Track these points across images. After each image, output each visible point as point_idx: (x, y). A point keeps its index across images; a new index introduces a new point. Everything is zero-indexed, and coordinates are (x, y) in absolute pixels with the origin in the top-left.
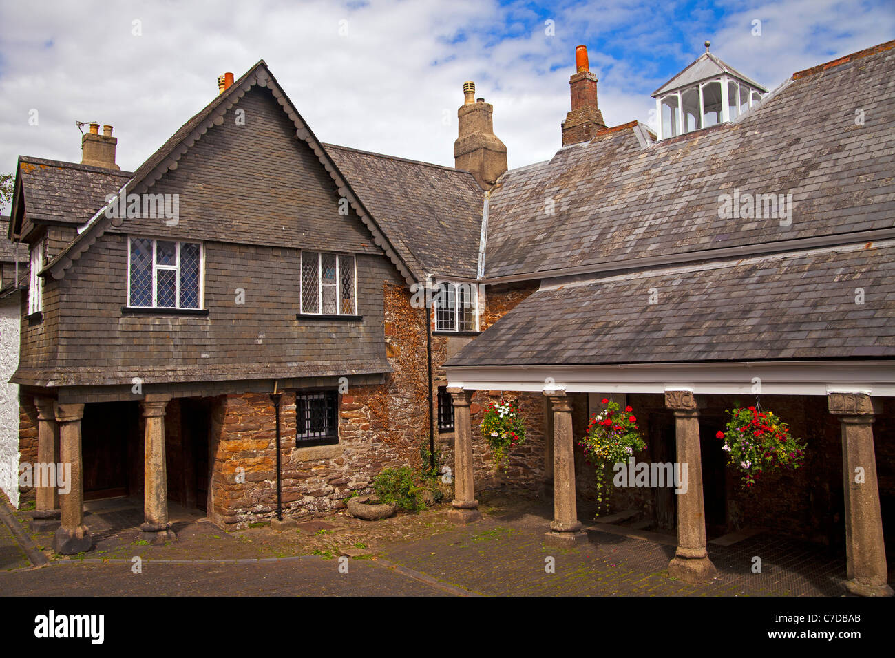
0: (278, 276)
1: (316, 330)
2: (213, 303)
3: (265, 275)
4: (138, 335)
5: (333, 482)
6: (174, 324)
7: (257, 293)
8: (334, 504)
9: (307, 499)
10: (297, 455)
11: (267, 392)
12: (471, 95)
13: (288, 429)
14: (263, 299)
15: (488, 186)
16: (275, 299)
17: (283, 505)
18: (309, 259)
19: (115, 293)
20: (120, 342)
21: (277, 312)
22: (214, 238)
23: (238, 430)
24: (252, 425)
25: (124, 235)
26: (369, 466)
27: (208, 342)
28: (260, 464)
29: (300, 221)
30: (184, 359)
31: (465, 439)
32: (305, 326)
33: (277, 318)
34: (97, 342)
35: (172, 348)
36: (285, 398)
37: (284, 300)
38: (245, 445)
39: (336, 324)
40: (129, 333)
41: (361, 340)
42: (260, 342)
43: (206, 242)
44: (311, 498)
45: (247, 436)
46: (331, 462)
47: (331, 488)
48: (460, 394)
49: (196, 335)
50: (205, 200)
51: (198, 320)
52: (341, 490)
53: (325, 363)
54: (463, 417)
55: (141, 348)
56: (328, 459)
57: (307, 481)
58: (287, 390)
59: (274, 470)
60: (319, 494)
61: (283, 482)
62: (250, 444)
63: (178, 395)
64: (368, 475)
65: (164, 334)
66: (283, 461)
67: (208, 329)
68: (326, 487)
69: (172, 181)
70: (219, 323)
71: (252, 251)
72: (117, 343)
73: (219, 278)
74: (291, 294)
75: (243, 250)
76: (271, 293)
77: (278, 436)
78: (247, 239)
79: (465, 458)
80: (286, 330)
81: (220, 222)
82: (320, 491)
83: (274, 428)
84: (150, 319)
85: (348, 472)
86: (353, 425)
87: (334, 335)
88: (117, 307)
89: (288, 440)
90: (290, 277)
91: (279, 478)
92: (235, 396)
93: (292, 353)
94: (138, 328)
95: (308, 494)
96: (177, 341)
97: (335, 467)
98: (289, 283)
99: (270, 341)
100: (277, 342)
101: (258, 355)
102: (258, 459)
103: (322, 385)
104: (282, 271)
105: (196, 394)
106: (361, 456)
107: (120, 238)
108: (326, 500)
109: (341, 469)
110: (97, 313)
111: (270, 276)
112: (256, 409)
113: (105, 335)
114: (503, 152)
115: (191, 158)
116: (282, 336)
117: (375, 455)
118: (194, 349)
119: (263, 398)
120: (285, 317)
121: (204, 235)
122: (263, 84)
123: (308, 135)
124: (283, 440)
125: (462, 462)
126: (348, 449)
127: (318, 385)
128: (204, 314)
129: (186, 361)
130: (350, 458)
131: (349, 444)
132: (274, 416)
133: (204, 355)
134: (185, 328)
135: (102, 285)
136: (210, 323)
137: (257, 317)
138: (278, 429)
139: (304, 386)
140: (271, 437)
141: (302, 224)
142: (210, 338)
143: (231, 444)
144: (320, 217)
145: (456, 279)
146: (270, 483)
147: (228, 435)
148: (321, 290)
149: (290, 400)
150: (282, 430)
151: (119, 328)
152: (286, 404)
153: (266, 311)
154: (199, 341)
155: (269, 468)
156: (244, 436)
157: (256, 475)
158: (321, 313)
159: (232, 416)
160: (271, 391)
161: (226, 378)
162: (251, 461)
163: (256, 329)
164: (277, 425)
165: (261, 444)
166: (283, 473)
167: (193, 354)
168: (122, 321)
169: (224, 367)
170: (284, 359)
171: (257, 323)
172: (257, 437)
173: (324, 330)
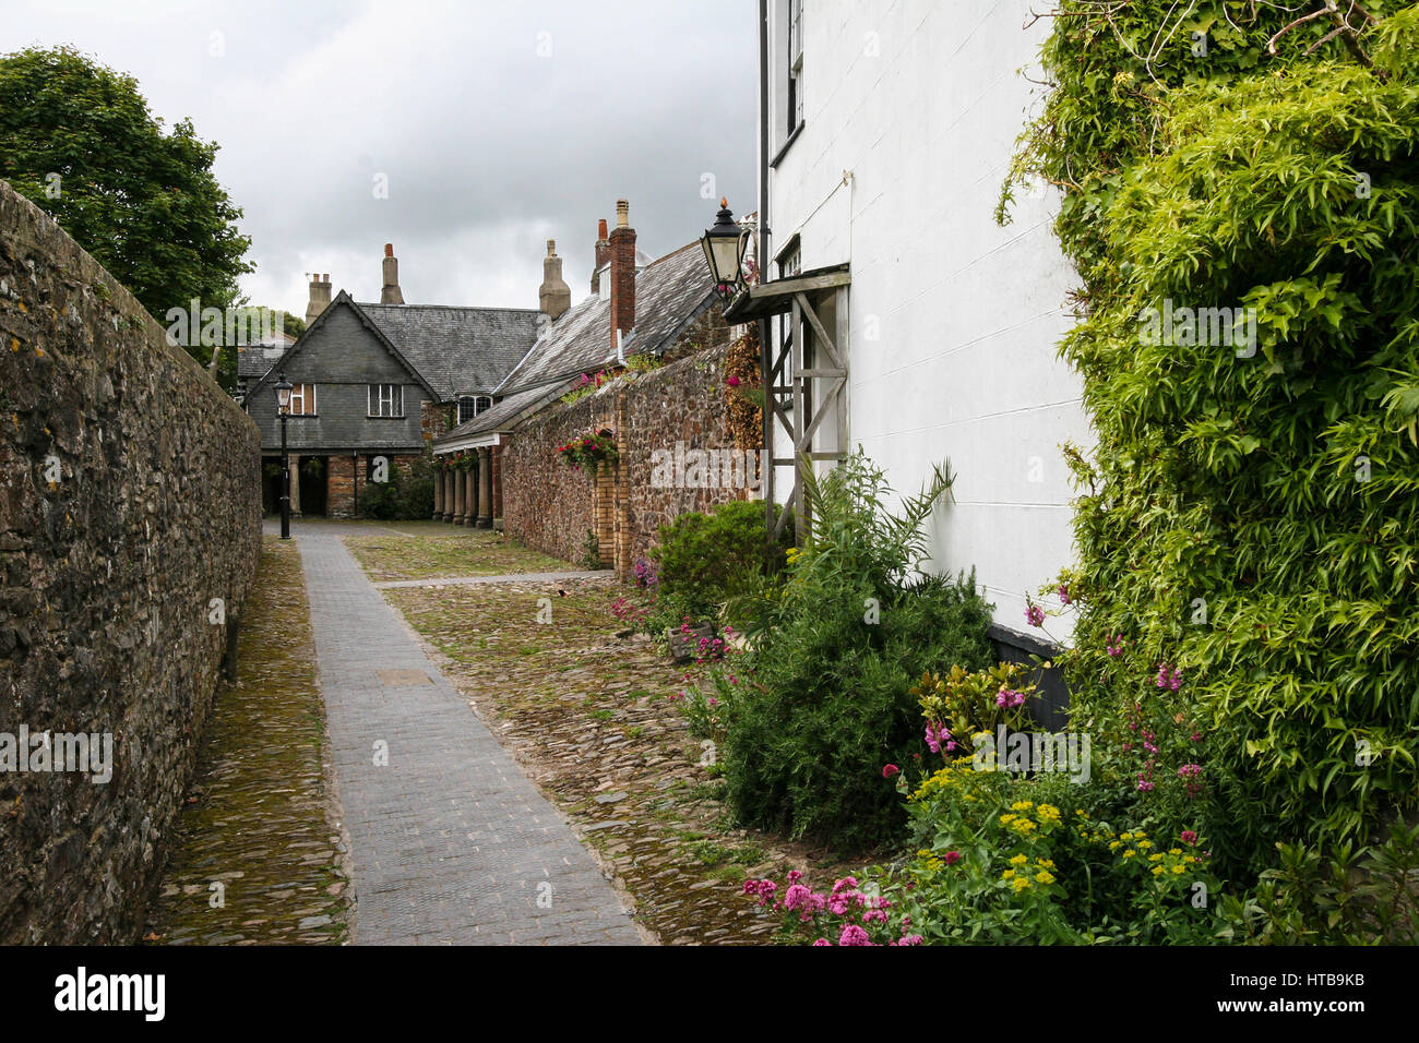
2: (321, 412)
6: (301, 422)
7: (344, 406)
10: (368, 487)
11: (349, 454)
12: (552, 250)
13: (362, 473)
14: (347, 409)
15: (550, 322)
16: (355, 409)
19: (273, 408)
21: (355, 415)
22: (319, 380)
23: (335, 472)
24: (342, 471)
29: (369, 369)
32: (371, 423)
35: (300, 433)
36: (360, 458)
37: (359, 410)
38: (338, 480)
39: (390, 421)
41: (405, 429)
42: (346, 430)
43: (316, 383)
45: (340, 476)
49: (313, 427)
50: (316, 362)
51: (313, 420)
53: (383, 441)
58: (361, 454)
61: (358, 500)
62: (340, 479)
63: (304, 454)
65: (296, 427)
66: (358, 489)
67: (318, 424)
69: (301, 355)
70: (324, 421)
71: (341, 385)
72: (275, 430)
73: (324, 399)
74: (364, 406)
75: (335, 385)
76: (351, 406)
77: (355, 477)
78: (337, 380)
80: (361, 424)
81: (325, 372)
84: (289, 420)
87: (389, 427)
88: (274, 414)
89: (362, 479)
91: (356, 497)
92: (333, 456)
93: (364, 436)
99: (351, 430)
100: (355, 430)
101: (345, 437)
102: (345, 487)
103: (382, 452)
105: (314, 454)
110: (265, 418)
112: (344, 463)
114: (567, 296)
115: (309, 343)
116: (358, 427)
118: (311, 433)
119: (348, 457)
120: (360, 418)
121: (314, 380)
122: (345, 301)
124: (359, 479)
128: (316, 417)
129: (307, 439)
132: (354, 467)
133: (316, 436)
134: (307, 424)
135: (267, 405)
136: (319, 421)
137: (344, 418)
138: (355, 473)
139: (371, 453)
140: (352, 477)
141: (370, 371)
142: (319, 429)
143: (331, 479)
144: (381, 364)
145: (475, 394)
146: (351, 499)
147: (330, 474)
148: (381, 404)
149: (363, 459)
150: (358, 474)
151: (275, 424)
152: (361, 461)
153: (349, 415)
154: (313, 430)
155: (350, 492)
156: (337, 475)
157: (344, 494)
158: (381, 416)
159: (331, 465)
160: (352, 454)
161: (326, 447)
162: (341, 487)
163: (343, 424)
164: (355, 471)
165: (346, 480)
166: (358, 494)
167: (311, 436)
168: (276, 421)
169: (326, 441)
170: (359, 439)
171: (344, 421)
172: (345, 476)
173: (383, 425)
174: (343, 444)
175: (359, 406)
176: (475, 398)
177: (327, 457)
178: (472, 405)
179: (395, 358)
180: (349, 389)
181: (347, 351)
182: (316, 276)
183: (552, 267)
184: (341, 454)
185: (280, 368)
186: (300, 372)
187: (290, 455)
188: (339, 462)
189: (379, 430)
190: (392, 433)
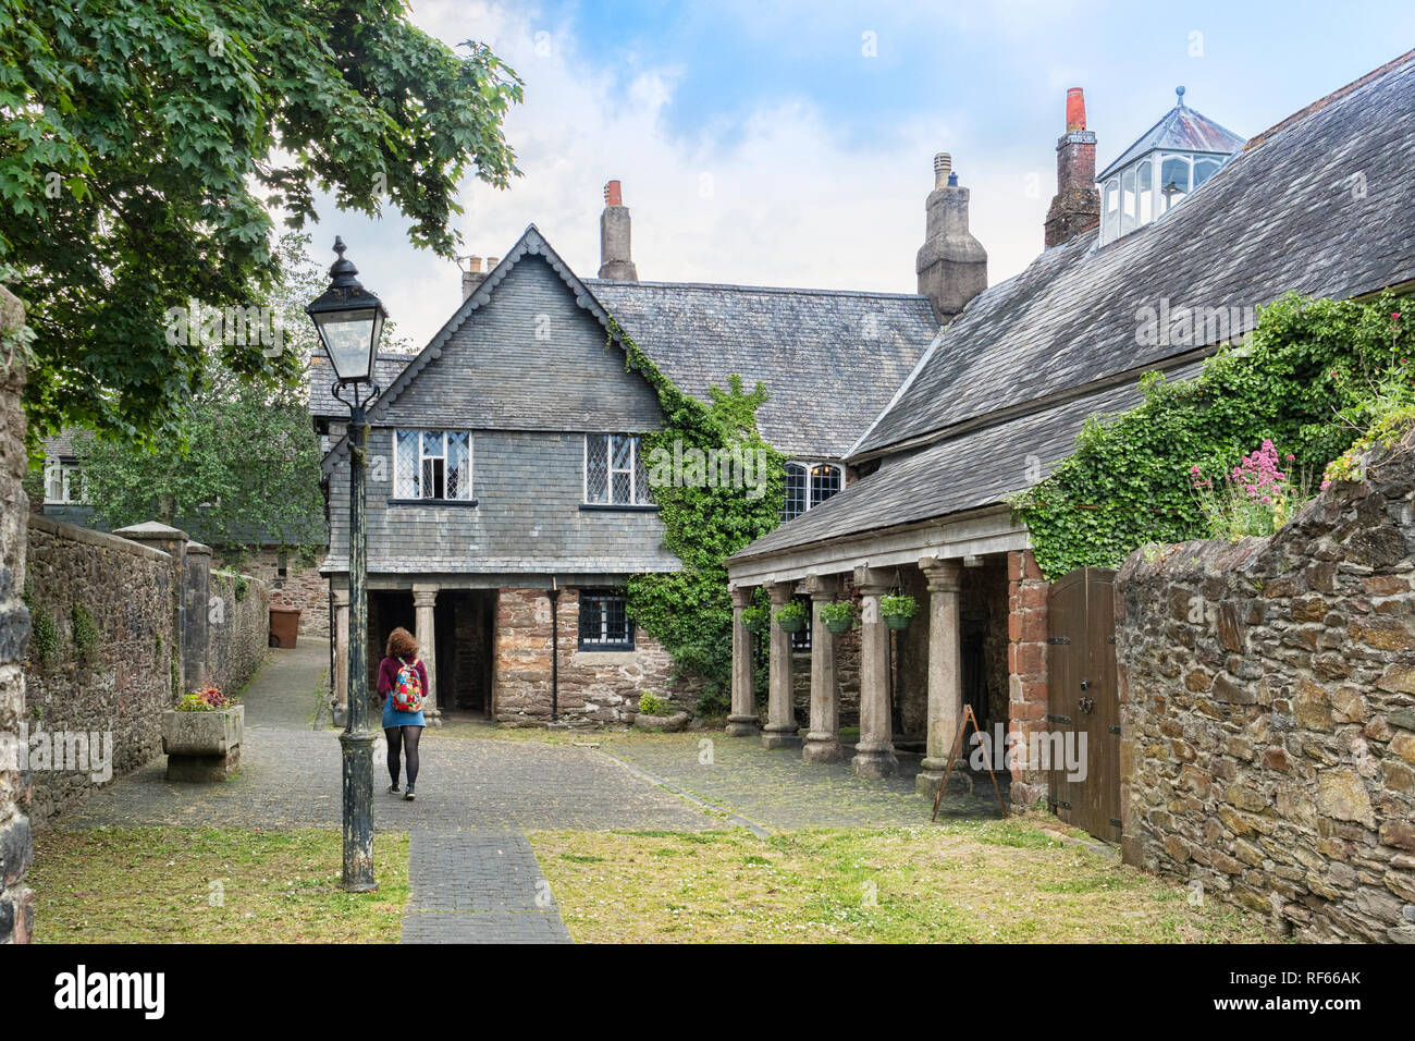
0: (558, 463)
1: (604, 522)
2: (484, 494)
3: (542, 463)
4: (404, 526)
5: (623, 692)
6: (441, 515)
7: (532, 482)
8: (624, 716)
9: (589, 707)
10: (581, 659)
11: (545, 587)
13: (569, 629)
14: (538, 488)
15: (944, 318)
16: (554, 489)
17: (559, 710)
18: (596, 441)
19: (382, 485)
20: (387, 532)
21: (555, 502)
22: (482, 425)
23: (511, 626)
24: (526, 622)
25: (390, 428)
26: (670, 679)
27: (477, 534)
28: (535, 663)
29: (586, 400)
30: (451, 550)
32: (589, 518)
33: (555, 508)
35: (439, 539)
36: (565, 595)
37: (565, 489)
38: (518, 642)
39: (629, 515)
40: (396, 523)
42: (536, 534)
43: (474, 430)
44: (596, 707)
45: (521, 633)
46: (622, 670)
47: (620, 698)
49: (464, 527)
50: (475, 385)
51: (467, 512)
52: (633, 703)
53: (613, 559)
55: (408, 539)
56: (618, 666)
57: (591, 687)
58: (568, 587)
59: (551, 671)
60: (605, 704)
61: (560, 687)
62: (526, 643)
63: (445, 586)
64: (668, 690)
65: (430, 525)
66: (561, 663)
67: (477, 520)
68: (614, 698)
69: (439, 369)
70: (490, 514)
71: (527, 437)
72: (383, 532)
73: (490, 468)
74: (573, 482)
75: (516, 436)
76: (548, 482)
77: (555, 637)
78: (519, 424)
80: (567, 522)
81: (490, 407)
82: (605, 701)
83: (551, 626)
84: (416, 511)
85: (644, 684)
87: (626, 529)
88: (384, 498)
89: (569, 640)
90: (572, 464)
91: (555, 680)
92: (507, 590)
93: (573, 547)
94: (405, 519)
95: (591, 702)
96: (444, 532)
97: (625, 676)
98: (572, 470)
99: (547, 534)
100: (554, 534)
101: (530, 549)
102: (533, 658)
103: (610, 583)
104: (562, 458)
106: (661, 667)
107: (385, 432)
108: (615, 712)
109: (633, 679)
111: (547, 463)
112: (531, 605)
113: (373, 525)
114: (980, 264)
116: (561, 528)
117: (678, 668)
118: (462, 540)
119: (540, 594)
120: (565, 508)
121: (470, 425)
122: (534, 251)
123: (591, 301)
124: (561, 641)
126: (643, 658)
128: (472, 505)
129: (452, 552)
130: (645, 668)
131: (645, 651)
132: (551, 613)
133: (472, 547)
134: (452, 519)
136: (479, 514)
137: (532, 508)
138: (555, 629)
139: (588, 583)
140: (548, 636)
141: (588, 404)
142: (479, 530)
143: (503, 641)
144: (612, 393)
145: (809, 461)
146: (547, 685)
147: (501, 630)
148: (610, 477)
149: (572, 597)
150: (560, 629)
151: (387, 519)
152: (567, 602)
153: (542, 501)
154: (467, 534)
155: (544, 669)
156: (517, 633)
157: (530, 674)
158: (610, 503)
159: (504, 611)
160: (549, 587)
161: (493, 571)
162: (524, 659)
163: (530, 521)
164: (555, 624)
165: (536, 644)
166: (561, 674)
167: (462, 546)
168: (388, 512)
169: (493, 559)
170: (563, 553)
171: (532, 514)
172: (532, 635)
173: (615, 522)
174: (528, 565)
175: (564, 483)
176: (810, 469)
177: (494, 594)
178: (801, 482)
179: (643, 380)
180: (545, 443)
181: (540, 362)
182: (475, 260)
183: (948, 202)
184: (525, 587)
185: (398, 396)
186: (439, 406)
187: (415, 587)
188: (521, 604)
189: (606, 534)
190: (634, 541)
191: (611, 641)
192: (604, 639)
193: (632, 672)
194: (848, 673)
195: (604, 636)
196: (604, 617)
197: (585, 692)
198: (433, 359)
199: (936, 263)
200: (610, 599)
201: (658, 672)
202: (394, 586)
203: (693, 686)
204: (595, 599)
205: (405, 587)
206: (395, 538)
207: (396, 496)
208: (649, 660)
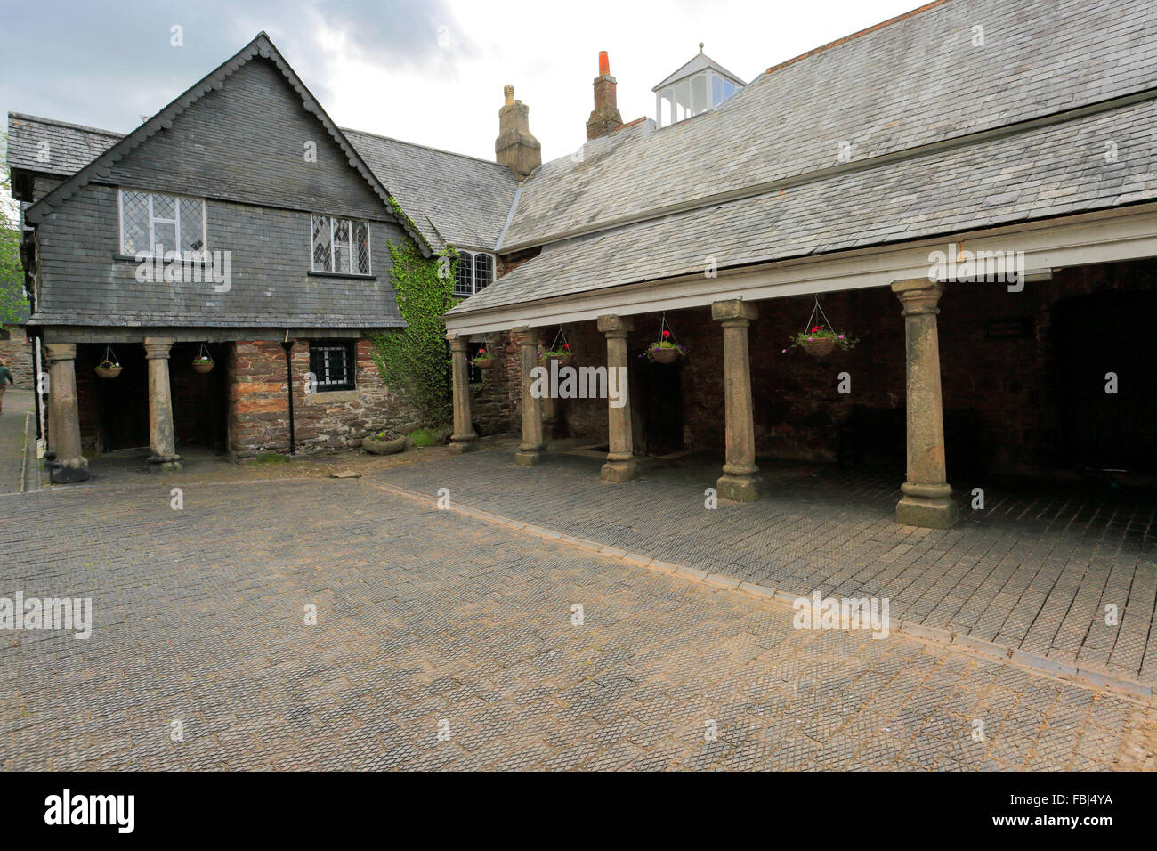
0: (288, 236)
1: (329, 286)
3: (274, 234)
4: (134, 282)
5: (349, 423)
7: (265, 250)
8: (350, 442)
9: (322, 437)
10: (313, 398)
12: (510, 96)
13: (302, 375)
14: (271, 255)
15: (522, 177)
16: (285, 257)
17: (296, 442)
18: (321, 222)
19: (106, 241)
20: (114, 287)
21: (287, 268)
22: (215, 195)
23: (248, 374)
25: (114, 186)
26: (385, 410)
27: (212, 292)
28: (273, 404)
29: (311, 187)
30: (186, 306)
31: (461, 380)
32: (316, 283)
33: (286, 273)
34: (87, 286)
35: (173, 296)
36: (297, 346)
37: (295, 258)
38: (256, 387)
39: (349, 282)
40: (124, 279)
41: (375, 298)
42: (269, 294)
43: (207, 199)
44: (327, 437)
45: (258, 380)
46: (347, 405)
47: (346, 428)
48: (456, 339)
49: (200, 286)
50: (207, 160)
52: (357, 430)
53: (338, 316)
54: (459, 361)
55: (140, 294)
56: (344, 402)
57: (322, 422)
58: (299, 340)
59: (287, 410)
60: (335, 433)
61: (296, 423)
62: (263, 388)
63: (181, 339)
64: (384, 418)
66: (296, 403)
68: (342, 428)
69: (169, 140)
71: (259, 211)
72: (110, 288)
73: (224, 234)
74: (301, 253)
75: (249, 209)
76: (280, 251)
77: (290, 381)
78: (252, 198)
79: (461, 397)
80: (297, 285)
81: (223, 181)
82: (335, 431)
83: (287, 372)
85: (365, 415)
86: (369, 373)
88: (109, 254)
89: (302, 384)
90: (301, 237)
92: (243, 343)
93: (303, 306)
95: (323, 433)
96: (178, 289)
97: (350, 410)
98: (300, 243)
99: (280, 295)
100: (287, 295)
101: (266, 306)
102: (270, 400)
103: (336, 336)
104: (291, 231)
105: (202, 339)
106: (378, 401)
107: (109, 189)
108: (343, 439)
109: (357, 412)
110: (85, 259)
111: (279, 235)
112: (267, 354)
113: (97, 280)
114: (536, 148)
115: (191, 120)
116: (293, 290)
117: (391, 400)
118: (198, 298)
120: (295, 273)
121: (204, 193)
122: (265, 55)
123: (316, 107)
125: (459, 401)
126: (365, 394)
127: (333, 336)
129: (188, 308)
130: (366, 402)
131: (365, 390)
132: (285, 361)
133: (208, 304)
135: (90, 233)
137: (265, 272)
138: (290, 374)
139: (317, 336)
140: (284, 381)
141: (313, 190)
143: (242, 387)
144: (335, 183)
145: (470, 249)
146: (284, 422)
147: (239, 378)
148: (333, 251)
149: (303, 348)
150: (294, 375)
151: (113, 274)
152: (299, 352)
153: (275, 267)
154: (203, 291)
155: (281, 408)
156: (254, 379)
157: (268, 414)
158: (333, 271)
159: (241, 360)
160: (282, 339)
161: (231, 325)
162: (262, 402)
163: (264, 283)
164: (289, 370)
165: (272, 387)
166: (296, 413)
167: (197, 303)
168: (114, 267)
169: (231, 315)
170: (295, 311)
171: (265, 277)
172: (269, 381)
173: (337, 287)
174: (264, 321)
175: (294, 252)
176: (474, 254)
177: (231, 345)
178: (469, 265)
180: (276, 217)
184: (261, 340)
185: (124, 156)
186: (171, 173)
187: (148, 341)
188: (257, 354)
189: (331, 296)
190: (354, 302)
191: (334, 382)
192: (328, 382)
193: (356, 406)
194: (503, 396)
195: (327, 379)
196: (327, 364)
197: (318, 425)
198: (163, 129)
199: (513, 145)
200: (333, 349)
201: (375, 405)
202: (123, 338)
203: (402, 414)
204: (320, 349)
205: (135, 340)
206: (122, 294)
207: (123, 253)
208: (369, 396)
